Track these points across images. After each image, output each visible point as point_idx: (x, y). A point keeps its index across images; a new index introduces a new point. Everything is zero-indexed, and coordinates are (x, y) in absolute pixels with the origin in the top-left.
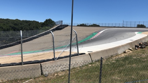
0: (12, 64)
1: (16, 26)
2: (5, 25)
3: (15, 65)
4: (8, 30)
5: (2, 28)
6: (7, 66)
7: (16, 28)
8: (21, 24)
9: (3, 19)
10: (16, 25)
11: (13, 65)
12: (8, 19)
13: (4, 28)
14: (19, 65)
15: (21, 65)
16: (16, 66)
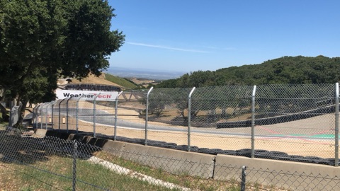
0: (313, 160)
1: (318, 73)
2: (293, 69)
3: (319, 163)
4: (300, 81)
5: (289, 77)
6: (301, 161)
7: (317, 77)
8: (331, 67)
9: (291, 57)
10: (318, 69)
11: (313, 162)
12: (300, 57)
13: (292, 76)
14: (328, 164)
15: (334, 165)
16: (322, 165)
